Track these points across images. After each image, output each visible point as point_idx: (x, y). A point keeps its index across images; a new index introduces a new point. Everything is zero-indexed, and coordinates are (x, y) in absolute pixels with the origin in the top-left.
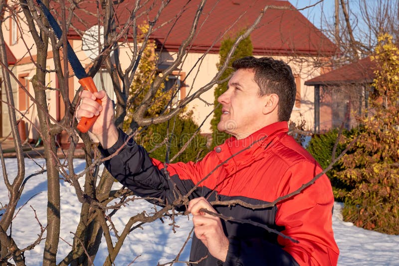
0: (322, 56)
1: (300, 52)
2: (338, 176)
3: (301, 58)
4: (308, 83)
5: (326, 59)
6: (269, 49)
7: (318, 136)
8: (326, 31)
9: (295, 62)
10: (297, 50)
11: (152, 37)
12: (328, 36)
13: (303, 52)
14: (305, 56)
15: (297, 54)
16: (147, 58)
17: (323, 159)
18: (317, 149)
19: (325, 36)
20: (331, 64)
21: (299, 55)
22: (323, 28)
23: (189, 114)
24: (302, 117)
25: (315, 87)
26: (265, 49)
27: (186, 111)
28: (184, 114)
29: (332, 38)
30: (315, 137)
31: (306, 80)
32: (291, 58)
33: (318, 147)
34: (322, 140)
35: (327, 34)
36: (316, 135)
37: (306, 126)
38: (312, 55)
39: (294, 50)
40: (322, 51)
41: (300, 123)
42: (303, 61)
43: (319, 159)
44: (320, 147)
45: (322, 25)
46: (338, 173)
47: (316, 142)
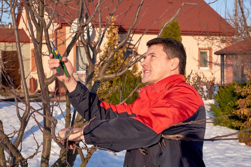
0: (226, 36)
1: (211, 33)
2: (235, 113)
3: (212, 37)
4: (217, 53)
5: (228, 37)
6: (191, 32)
7: (223, 87)
8: (228, 20)
9: (208, 40)
10: (210, 32)
11: (116, 24)
12: (230, 23)
13: (214, 34)
14: (215, 36)
15: (210, 34)
16: (113, 38)
17: (226, 102)
18: (222, 96)
19: (228, 23)
20: (232, 41)
21: (212, 35)
22: (227, 18)
23: (140, 73)
24: (213, 75)
25: (221, 56)
26: (189, 32)
27: (137, 71)
28: (137, 73)
29: (232, 24)
30: (221, 88)
31: (215, 51)
32: (206, 37)
33: (223, 94)
34: (225, 90)
35: (229, 22)
36: (222, 87)
37: (216, 81)
38: (219, 35)
39: (208, 32)
40: (226, 33)
41: (212, 79)
42: (214, 39)
43: (223, 102)
44: (224, 95)
45: (226, 16)
46: (235, 111)
47: (221, 91)
